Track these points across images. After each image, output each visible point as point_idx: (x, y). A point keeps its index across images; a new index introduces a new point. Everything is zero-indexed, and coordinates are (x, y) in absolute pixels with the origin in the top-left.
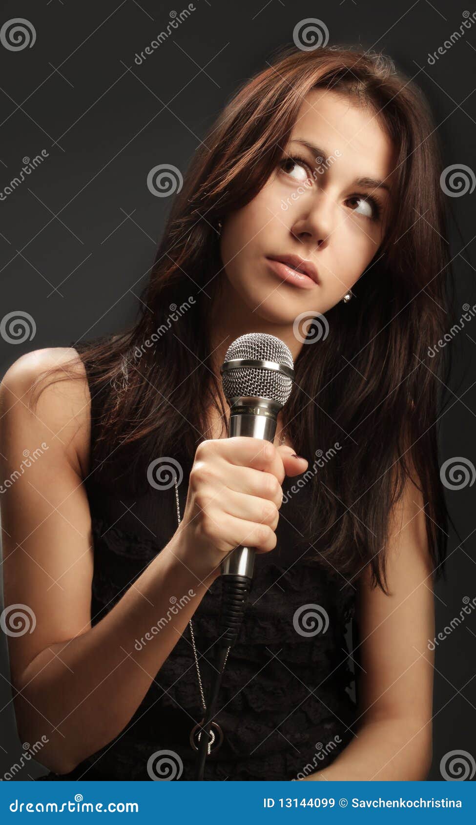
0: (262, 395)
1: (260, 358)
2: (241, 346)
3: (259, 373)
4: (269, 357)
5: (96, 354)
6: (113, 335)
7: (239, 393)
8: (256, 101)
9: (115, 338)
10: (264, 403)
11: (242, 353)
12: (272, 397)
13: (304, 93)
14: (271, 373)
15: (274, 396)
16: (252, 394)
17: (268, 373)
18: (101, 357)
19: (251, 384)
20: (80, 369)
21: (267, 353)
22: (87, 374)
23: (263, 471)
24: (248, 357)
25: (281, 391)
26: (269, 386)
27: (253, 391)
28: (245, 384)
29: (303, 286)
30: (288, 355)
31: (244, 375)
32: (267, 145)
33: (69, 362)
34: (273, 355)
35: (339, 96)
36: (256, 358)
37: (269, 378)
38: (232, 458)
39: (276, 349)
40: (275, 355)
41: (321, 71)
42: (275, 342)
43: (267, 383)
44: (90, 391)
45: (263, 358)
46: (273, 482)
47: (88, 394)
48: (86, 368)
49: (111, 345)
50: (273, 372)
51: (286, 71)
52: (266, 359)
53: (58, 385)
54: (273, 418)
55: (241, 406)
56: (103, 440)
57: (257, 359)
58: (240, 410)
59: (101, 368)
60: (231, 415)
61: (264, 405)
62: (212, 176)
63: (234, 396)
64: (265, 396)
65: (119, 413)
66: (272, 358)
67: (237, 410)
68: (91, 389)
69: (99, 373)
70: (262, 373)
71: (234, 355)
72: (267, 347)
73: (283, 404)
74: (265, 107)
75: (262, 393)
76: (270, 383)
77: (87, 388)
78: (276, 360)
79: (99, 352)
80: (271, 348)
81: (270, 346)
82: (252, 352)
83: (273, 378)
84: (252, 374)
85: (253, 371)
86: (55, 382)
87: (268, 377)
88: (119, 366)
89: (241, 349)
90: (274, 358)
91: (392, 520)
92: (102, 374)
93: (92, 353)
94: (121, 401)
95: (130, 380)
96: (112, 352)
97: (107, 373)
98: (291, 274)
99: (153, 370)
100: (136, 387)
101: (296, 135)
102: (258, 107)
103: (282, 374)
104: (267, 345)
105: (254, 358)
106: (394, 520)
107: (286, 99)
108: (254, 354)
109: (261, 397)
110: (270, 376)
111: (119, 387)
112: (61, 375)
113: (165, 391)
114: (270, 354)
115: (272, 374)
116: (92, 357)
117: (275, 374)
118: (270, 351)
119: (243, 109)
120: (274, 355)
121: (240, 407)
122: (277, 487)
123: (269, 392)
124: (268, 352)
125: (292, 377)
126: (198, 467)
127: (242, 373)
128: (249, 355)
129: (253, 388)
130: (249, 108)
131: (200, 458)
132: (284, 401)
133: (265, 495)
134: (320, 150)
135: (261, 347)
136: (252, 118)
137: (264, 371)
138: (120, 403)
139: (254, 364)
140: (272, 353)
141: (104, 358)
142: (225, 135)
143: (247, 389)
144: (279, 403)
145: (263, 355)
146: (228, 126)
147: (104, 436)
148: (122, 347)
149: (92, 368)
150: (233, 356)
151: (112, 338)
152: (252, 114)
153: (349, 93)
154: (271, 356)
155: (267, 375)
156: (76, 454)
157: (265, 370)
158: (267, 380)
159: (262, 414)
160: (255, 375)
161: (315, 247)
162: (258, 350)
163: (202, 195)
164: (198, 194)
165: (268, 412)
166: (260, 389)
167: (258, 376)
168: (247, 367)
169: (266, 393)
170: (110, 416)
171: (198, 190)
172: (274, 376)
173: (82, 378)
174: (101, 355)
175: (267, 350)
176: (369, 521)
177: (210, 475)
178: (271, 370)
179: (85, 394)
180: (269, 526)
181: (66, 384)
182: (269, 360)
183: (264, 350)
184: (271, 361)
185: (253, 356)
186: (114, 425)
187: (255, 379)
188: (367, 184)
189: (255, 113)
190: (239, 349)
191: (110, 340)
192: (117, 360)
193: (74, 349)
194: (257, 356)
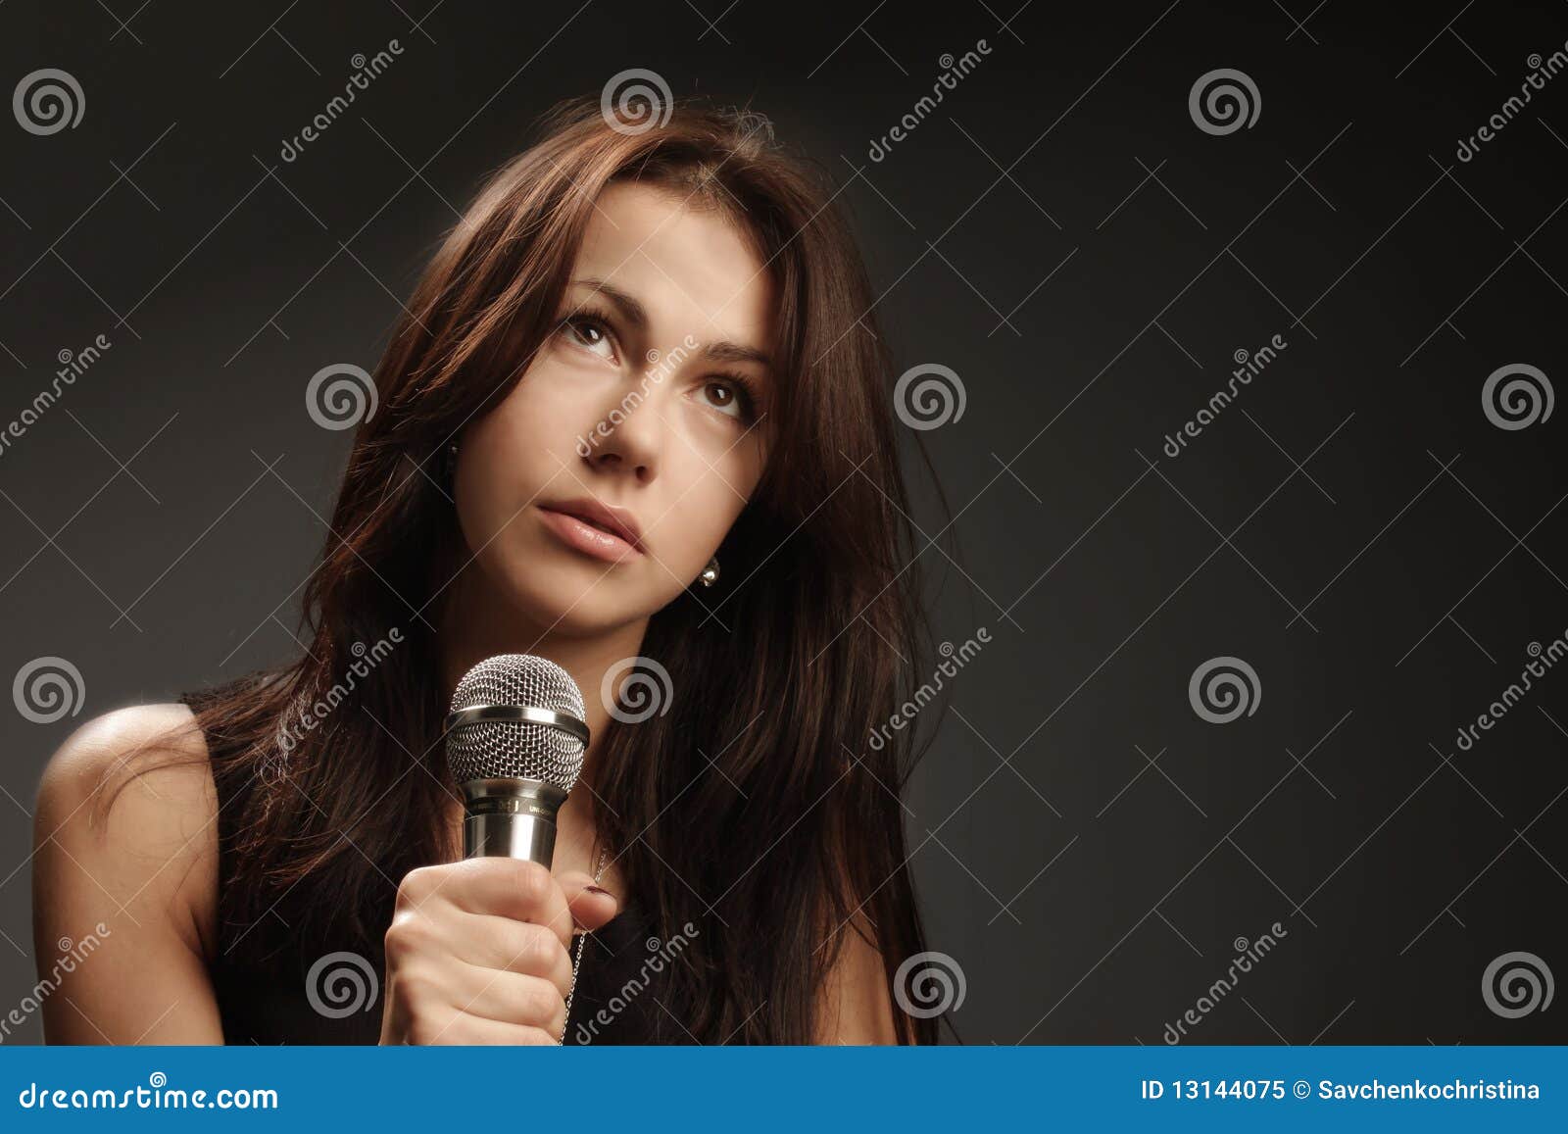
0: (522, 774)
1: (515, 703)
2: (478, 681)
3: (513, 730)
4: (533, 699)
5: (229, 712)
6: (261, 674)
7: (477, 773)
8: (507, 210)
9: (266, 680)
10: (529, 790)
11: (481, 694)
12: (541, 777)
13: (592, 192)
14: (537, 730)
15: (547, 775)
16: (503, 773)
17: (531, 731)
18: (236, 719)
19: (499, 753)
20: (196, 743)
21: (528, 691)
22: (210, 753)
23: (527, 921)
24: (491, 701)
25: (561, 764)
26: (535, 754)
27: (504, 767)
28: (487, 754)
29: (612, 558)
30: (572, 694)
31: (485, 736)
32: (527, 292)
33: (173, 731)
34: (540, 696)
35: (662, 194)
36: (507, 702)
37: (534, 739)
38: (465, 899)
39: (546, 684)
40: (545, 694)
41: (623, 148)
42: (545, 670)
43: (530, 750)
44: (217, 786)
45: (521, 702)
46: (548, 941)
47: (212, 791)
48: (207, 741)
49: (259, 693)
50: (542, 728)
51: (562, 152)
52: (527, 703)
53: (150, 776)
54: (548, 818)
55: (482, 798)
56: (240, 881)
57: (510, 703)
58: (481, 806)
59: (236, 740)
60: (466, 816)
61: (529, 794)
62: (429, 357)
63: (468, 779)
64: (529, 774)
65: (269, 828)
66: (539, 701)
67: (475, 807)
68: (217, 783)
69: (234, 749)
70: (519, 730)
71: (465, 699)
72: (528, 681)
73: (568, 788)
74: (522, 221)
75: (522, 769)
76: (536, 749)
77: (210, 780)
78: (546, 704)
79: (235, 709)
80: (535, 682)
81: (534, 677)
82: (499, 692)
83: (542, 740)
84: (501, 734)
85: (502, 728)
86: (144, 773)
87: (531, 737)
88: (271, 736)
89: (478, 687)
90: (542, 699)
91: (822, 1009)
92: (239, 752)
93: (222, 712)
94: (275, 803)
95: (292, 760)
96: (258, 707)
97: (250, 750)
98: (587, 535)
99: (333, 738)
100: (302, 774)
101: (582, 272)
102: (510, 221)
103: (561, 730)
104: (529, 675)
105: (504, 702)
106: (827, 1008)
107: (562, 202)
108: (504, 694)
109: (520, 778)
110: (537, 736)
111: (270, 775)
112: (157, 758)
113: (359, 777)
114: (534, 692)
115: (540, 731)
116: (219, 720)
117: (546, 731)
118: (534, 688)
119: (484, 228)
120: (542, 694)
121: (482, 800)
122: (557, 952)
123: (535, 767)
124: (531, 689)
125: (581, 735)
126: (402, 920)
127: (482, 733)
128: (494, 697)
129: (504, 761)
130: (494, 225)
131: (404, 905)
132: (569, 784)
133: (533, 968)
134: (631, 299)
135: (516, 680)
136: (500, 242)
137: (523, 727)
138: (272, 807)
139: (506, 714)
140: (537, 690)
141: (242, 721)
142: (451, 279)
143: (492, 763)
144: (559, 786)
145: (521, 696)
146: (456, 260)
147: (240, 875)
148: (280, 696)
149: (218, 742)
150: (465, 702)
151: (261, 679)
152: (500, 235)
153: (682, 187)
154: (537, 697)
155: (529, 733)
156: (189, 913)
157: (526, 725)
158: (530, 743)
159: (524, 810)
160: (506, 735)
161: (631, 481)
162: (510, 686)
163: (413, 393)
164: (405, 391)
165: (536, 806)
166: (517, 762)
167: (512, 736)
168: (490, 720)
169: (529, 768)
170: (254, 834)
171: (404, 385)
172: (545, 735)
173: (202, 762)
174: (238, 714)
175: (528, 686)
176: (775, 1012)
177: (423, 936)
178: (538, 725)
179: (205, 793)
180: (545, 1029)
181: (167, 776)
182: (533, 704)
183: (522, 685)
184: (538, 706)
185: (502, 699)
186: (260, 850)
187: (506, 743)
188: (727, 355)
189: (506, 232)
190: (474, 688)
191: (256, 684)
192: (268, 723)
193: (185, 706)
194: (510, 698)
